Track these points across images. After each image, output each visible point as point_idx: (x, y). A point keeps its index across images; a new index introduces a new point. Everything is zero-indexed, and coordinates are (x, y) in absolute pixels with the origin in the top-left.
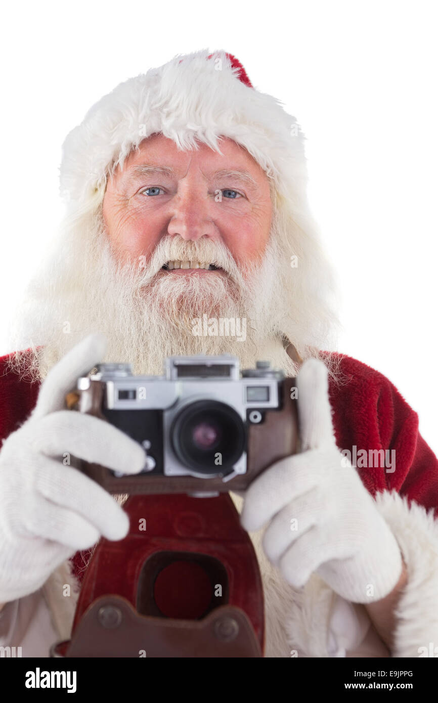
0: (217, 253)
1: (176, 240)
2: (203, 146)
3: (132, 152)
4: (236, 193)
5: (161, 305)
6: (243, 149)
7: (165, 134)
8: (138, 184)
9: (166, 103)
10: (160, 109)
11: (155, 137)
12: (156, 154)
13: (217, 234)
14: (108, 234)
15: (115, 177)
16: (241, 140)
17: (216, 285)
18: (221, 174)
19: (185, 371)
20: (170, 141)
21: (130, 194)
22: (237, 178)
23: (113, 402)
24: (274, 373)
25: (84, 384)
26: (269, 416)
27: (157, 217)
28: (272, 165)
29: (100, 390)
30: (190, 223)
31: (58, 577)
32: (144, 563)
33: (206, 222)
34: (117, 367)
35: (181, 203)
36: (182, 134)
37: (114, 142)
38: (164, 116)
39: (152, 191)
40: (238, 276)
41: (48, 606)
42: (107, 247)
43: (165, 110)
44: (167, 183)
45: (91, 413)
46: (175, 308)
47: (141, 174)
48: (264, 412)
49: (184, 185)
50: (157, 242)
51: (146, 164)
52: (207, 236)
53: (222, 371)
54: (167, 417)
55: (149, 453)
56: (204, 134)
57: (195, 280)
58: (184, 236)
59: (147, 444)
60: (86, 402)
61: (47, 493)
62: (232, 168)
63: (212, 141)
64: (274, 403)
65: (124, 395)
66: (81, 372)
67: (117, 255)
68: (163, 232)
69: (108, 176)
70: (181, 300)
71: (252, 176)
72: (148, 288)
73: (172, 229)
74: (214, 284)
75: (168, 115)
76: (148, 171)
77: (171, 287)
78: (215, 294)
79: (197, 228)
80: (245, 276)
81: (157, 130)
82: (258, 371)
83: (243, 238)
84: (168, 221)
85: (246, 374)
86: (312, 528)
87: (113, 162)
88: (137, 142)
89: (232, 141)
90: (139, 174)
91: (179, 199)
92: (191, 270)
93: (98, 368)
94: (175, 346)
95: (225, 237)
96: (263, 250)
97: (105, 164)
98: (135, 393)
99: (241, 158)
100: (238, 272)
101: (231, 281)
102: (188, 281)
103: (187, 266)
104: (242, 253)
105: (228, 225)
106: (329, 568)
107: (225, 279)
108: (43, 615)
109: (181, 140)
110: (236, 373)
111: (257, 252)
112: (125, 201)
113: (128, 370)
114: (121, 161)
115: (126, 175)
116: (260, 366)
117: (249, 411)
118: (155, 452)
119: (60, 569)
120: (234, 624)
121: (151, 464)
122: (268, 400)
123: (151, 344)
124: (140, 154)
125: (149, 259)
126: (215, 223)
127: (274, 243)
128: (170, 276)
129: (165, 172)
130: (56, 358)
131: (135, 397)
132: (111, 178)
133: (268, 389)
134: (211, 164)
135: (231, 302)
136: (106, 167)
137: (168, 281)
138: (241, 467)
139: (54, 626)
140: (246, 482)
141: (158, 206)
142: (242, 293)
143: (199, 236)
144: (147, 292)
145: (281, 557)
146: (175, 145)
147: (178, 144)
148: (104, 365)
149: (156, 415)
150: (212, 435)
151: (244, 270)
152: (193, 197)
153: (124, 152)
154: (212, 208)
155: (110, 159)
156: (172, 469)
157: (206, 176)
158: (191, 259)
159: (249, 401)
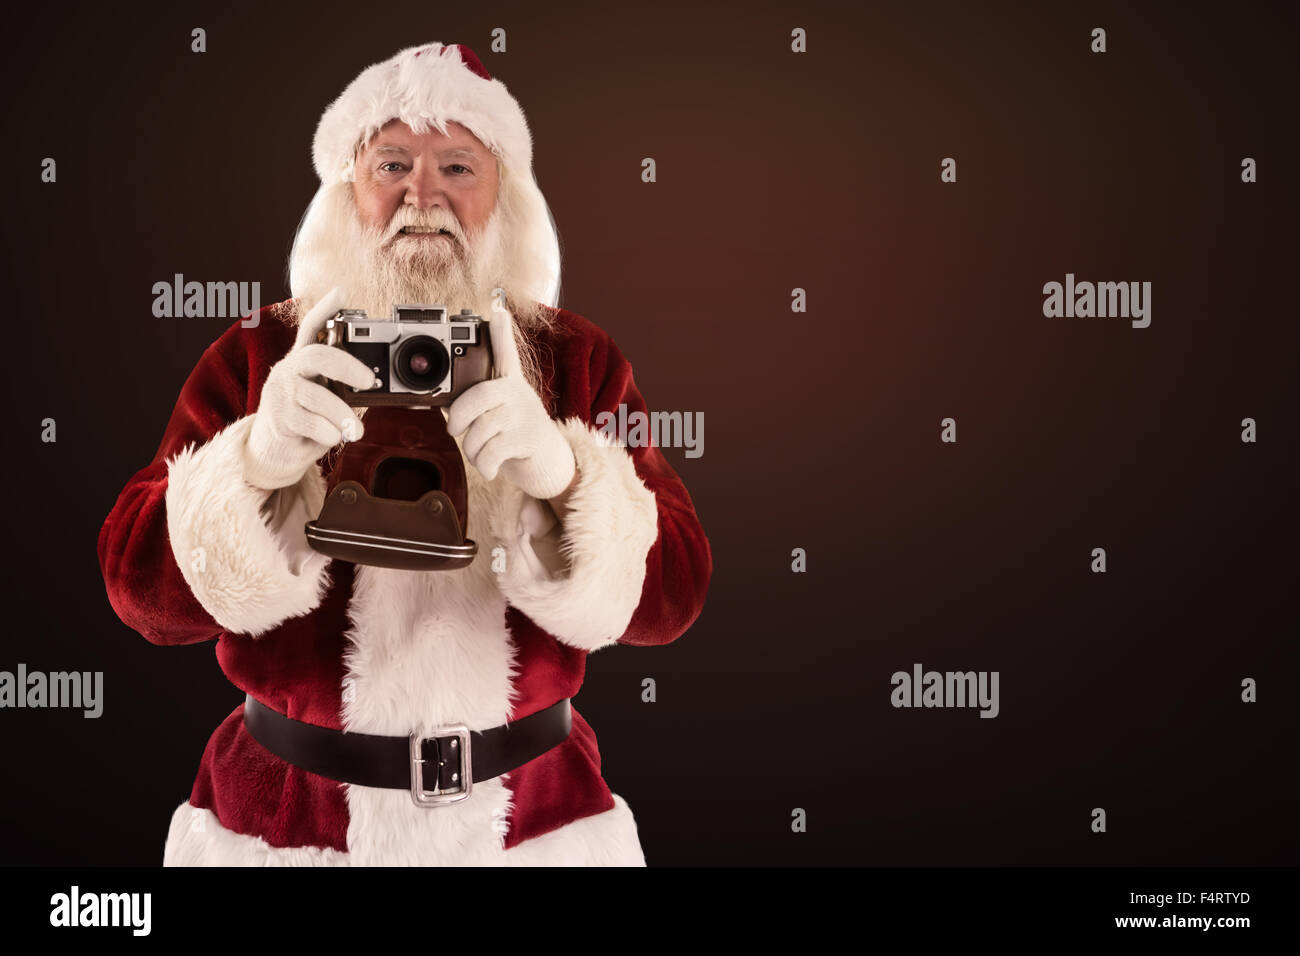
0: (446, 220)
1: (411, 208)
2: (434, 130)
3: (375, 135)
4: (463, 168)
5: (397, 263)
6: (468, 131)
7: (402, 119)
8: (380, 160)
9: (403, 94)
10: (399, 98)
11: (393, 123)
12: (394, 137)
13: (446, 203)
14: (356, 202)
15: (362, 154)
16: (467, 124)
17: (445, 247)
18: (449, 153)
19: (405, 315)
20: (406, 127)
21: (374, 169)
22: (462, 156)
23: (352, 338)
24: (474, 318)
25: (331, 324)
26: (469, 349)
27: (396, 188)
28: (495, 144)
29: (342, 329)
30: (422, 195)
31: (311, 476)
32: (377, 466)
33: (436, 193)
34: (355, 313)
35: (415, 178)
36: (416, 120)
37: (361, 126)
38: (401, 105)
39: (393, 166)
40: (463, 239)
41: (303, 498)
42: (354, 213)
43: (403, 100)
44: (403, 160)
45: (336, 345)
46: (408, 266)
47: (383, 152)
48: (465, 347)
49: (418, 163)
50: (395, 210)
51: (387, 145)
52: (437, 206)
53: (434, 315)
54: (392, 349)
55: (377, 376)
56: (435, 120)
57: (426, 243)
58: (416, 206)
59: (377, 369)
60: (332, 337)
61: (302, 403)
62: (460, 148)
63: (442, 126)
64: (472, 340)
65: (359, 332)
66: (328, 315)
67: (363, 220)
68: (399, 202)
69: (356, 152)
70: (413, 259)
71: (476, 154)
72: (387, 248)
73: (407, 199)
74: (441, 245)
75: (405, 104)
76: (388, 151)
77: (406, 248)
78: (442, 254)
79: (428, 200)
80: (468, 239)
81: (396, 116)
82: (461, 317)
83: (468, 208)
84: (405, 192)
85: (453, 319)
86: (498, 434)
87: (361, 141)
88: (380, 126)
89: (459, 125)
90: (381, 153)
91: (414, 174)
92: (422, 235)
93: (341, 312)
94: (408, 296)
95: (454, 207)
96: (487, 217)
97: (354, 143)
98: (368, 330)
99: (466, 140)
100: (463, 234)
101: (456, 243)
102: (420, 243)
103: (420, 231)
104: (468, 220)
105: (455, 194)
106: (512, 465)
107: (452, 241)
108: (300, 505)
109: (415, 125)
110: (444, 317)
111: (482, 219)
112: (370, 173)
113: (364, 315)
114: (366, 141)
115: (371, 152)
116: (463, 312)
117: (454, 346)
118: (383, 376)
119: (311, 469)
120: (440, 504)
121: (379, 383)
122: (469, 338)
123: (388, 296)
124: (382, 136)
125: (387, 224)
126: (444, 194)
127: (498, 210)
128: (406, 239)
129: (402, 151)
130: (312, 304)
131: (368, 334)
132: (359, 154)
133: (468, 328)
134: (441, 145)
135: (456, 261)
136: (355, 146)
137: (403, 244)
138: (446, 386)
139: (307, 511)
140: (449, 400)
141: (397, 180)
142: (466, 254)
143: (430, 205)
144: (386, 251)
145: (477, 455)
146: (411, 130)
147: (412, 127)
148: (346, 310)
149: (385, 347)
150: (425, 365)
151: (468, 234)
152: (425, 173)
153: (368, 135)
154: (441, 183)
155: (357, 139)
156: (395, 387)
157: (437, 155)
158: (423, 225)
159: (453, 338)
